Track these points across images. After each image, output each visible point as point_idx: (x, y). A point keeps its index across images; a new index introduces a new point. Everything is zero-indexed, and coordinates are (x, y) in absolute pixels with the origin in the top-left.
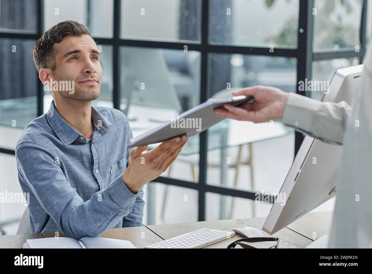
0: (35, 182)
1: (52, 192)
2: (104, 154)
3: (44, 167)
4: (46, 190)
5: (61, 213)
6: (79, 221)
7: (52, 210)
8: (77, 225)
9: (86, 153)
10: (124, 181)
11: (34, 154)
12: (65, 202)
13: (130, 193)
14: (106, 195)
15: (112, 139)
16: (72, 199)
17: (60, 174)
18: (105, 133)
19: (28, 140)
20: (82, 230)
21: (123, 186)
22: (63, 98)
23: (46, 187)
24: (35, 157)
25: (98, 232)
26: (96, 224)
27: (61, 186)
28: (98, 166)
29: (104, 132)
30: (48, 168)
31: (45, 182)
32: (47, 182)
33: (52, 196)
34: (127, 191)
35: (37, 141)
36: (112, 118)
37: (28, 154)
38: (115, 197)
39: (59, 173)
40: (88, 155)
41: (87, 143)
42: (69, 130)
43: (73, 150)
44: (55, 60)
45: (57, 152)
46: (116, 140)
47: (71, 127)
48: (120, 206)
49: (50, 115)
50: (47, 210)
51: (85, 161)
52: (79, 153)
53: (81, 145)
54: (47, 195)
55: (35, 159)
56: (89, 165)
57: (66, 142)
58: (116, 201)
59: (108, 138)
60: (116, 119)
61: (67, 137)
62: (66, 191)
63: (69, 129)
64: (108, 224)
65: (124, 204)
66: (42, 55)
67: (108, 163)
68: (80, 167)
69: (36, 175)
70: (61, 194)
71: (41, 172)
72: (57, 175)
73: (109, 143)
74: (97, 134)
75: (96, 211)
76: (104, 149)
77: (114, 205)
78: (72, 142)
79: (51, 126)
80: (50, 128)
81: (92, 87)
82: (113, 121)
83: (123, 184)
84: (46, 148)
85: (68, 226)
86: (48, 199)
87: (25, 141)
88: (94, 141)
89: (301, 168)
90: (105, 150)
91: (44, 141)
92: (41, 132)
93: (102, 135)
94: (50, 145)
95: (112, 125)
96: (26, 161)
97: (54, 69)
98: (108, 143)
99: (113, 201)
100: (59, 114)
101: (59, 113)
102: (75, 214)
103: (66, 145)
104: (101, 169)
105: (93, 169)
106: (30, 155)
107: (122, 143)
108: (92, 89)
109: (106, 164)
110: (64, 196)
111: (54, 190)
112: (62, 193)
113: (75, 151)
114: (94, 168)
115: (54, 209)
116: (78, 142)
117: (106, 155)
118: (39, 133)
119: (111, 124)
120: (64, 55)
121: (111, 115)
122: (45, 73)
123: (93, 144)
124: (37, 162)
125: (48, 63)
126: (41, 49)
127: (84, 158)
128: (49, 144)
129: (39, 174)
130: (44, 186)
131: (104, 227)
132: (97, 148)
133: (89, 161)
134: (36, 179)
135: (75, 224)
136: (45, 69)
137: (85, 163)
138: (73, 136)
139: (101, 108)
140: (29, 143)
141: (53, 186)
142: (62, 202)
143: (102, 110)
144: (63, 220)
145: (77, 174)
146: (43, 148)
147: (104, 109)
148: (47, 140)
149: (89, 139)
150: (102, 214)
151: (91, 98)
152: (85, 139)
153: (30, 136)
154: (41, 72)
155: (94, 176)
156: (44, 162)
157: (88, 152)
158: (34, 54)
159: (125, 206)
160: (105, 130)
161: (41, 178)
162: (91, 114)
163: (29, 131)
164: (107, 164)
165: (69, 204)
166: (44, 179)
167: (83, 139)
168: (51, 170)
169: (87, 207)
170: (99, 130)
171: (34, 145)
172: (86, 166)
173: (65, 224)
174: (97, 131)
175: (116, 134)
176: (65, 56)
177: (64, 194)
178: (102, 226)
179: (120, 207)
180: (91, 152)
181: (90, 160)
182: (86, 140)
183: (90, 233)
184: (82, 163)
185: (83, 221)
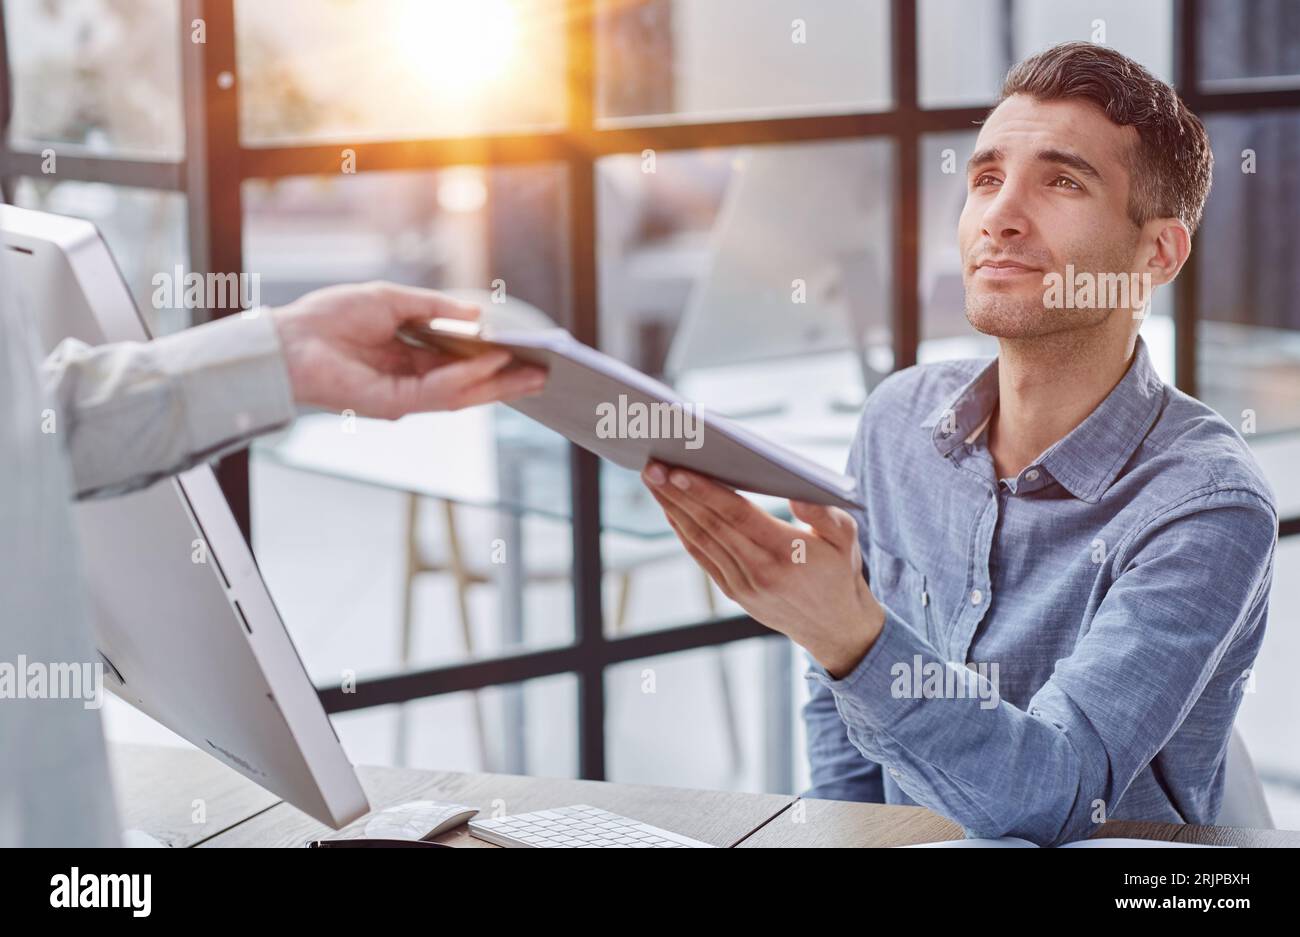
41: (1012, 492)
53: (1038, 501)
89: (237, 603)
167: (1030, 477)
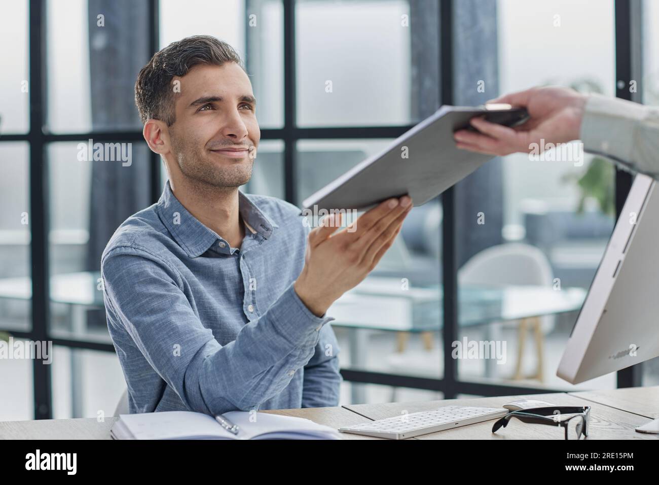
0: (137, 318)
1: (167, 333)
2: (263, 279)
3: (153, 289)
4: (156, 329)
5: (184, 370)
6: (218, 380)
7: (168, 365)
8: (213, 386)
9: (230, 273)
10: (298, 293)
11: (135, 266)
12: (192, 350)
13: (309, 316)
14: (266, 323)
15: (277, 251)
16: (205, 345)
17: (183, 303)
18: (266, 239)
19: (125, 243)
20: (222, 396)
21: (296, 303)
22: (185, 177)
23: (157, 324)
24: (137, 271)
25: (253, 399)
26: (248, 381)
27: (185, 322)
28: (251, 298)
29: (264, 238)
30: (161, 291)
31: (155, 316)
32: (160, 316)
33: (168, 339)
34: (303, 311)
35: (141, 244)
36: (277, 215)
37: (125, 267)
38: (282, 327)
39: (181, 301)
40: (234, 277)
41: (232, 254)
42: (197, 231)
43: (205, 266)
44: (174, 107)
45: (178, 265)
46: (284, 254)
47: (202, 224)
48: (293, 345)
49: (164, 206)
50: (158, 367)
51: (227, 287)
52: (216, 272)
53: (220, 259)
54: (159, 339)
55: (137, 276)
56: (235, 296)
57: (194, 252)
58: (285, 334)
59: (271, 249)
60: (285, 218)
61: (196, 242)
62: (193, 331)
63: (199, 228)
64: (271, 382)
65: (298, 338)
66: (151, 96)
67: (271, 295)
68: (218, 300)
69: (139, 304)
70: (184, 337)
71: (147, 299)
72: (178, 304)
73: (273, 258)
74: (250, 241)
75: (248, 355)
76: (263, 268)
77: (280, 342)
78: (203, 252)
79: (165, 224)
80: (164, 227)
81: (236, 161)
82: (279, 220)
83: (297, 298)
84: (158, 256)
85: (197, 393)
86: (160, 345)
87: (118, 244)
88: (244, 252)
89: (624, 252)
90: (266, 271)
91: (153, 246)
92: (148, 230)
93: (260, 242)
94: (165, 252)
95: (277, 228)
96: (121, 280)
97: (170, 123)
98: (271, 259)
99: (277, 332)
100: (178, 203)
101: (179, 201)
102: (210, 367)
103: (192, 256)
104: (257, 305)
105: (242, 303)
106: (129, 269)
107: (296, 260)
108: (238, 164)
109: (266, 295)
110: (190, 340)
111: (172, 329)
112: (186, 334)
113: (209, 268)
114: (244, 301)
115: (171, 364)
116: (214, 252)
117: (267, 280)
118: (144, 232)
119: (277, 226)
120: (191, 102)
121: (276, 210)
122: (154, 127)
123: (244, 257)
124: (141, 280)
125: (160, 111)
126: (149, 85)
127: (227, 282)
128: (163, 251)
129: (143, 302)
130: (153, 324)
131: (263, 389)
132: (250, 266)
133: (235, 289)
134: (137, 312)
135: (210, 385)
136: (154, 121)
137: (229, 293)
138: (206, 241)
139: (257, 199)
140: (127, 248)
141: (170, 323)
142: (185, 351)
143: (259, 201)
144: (188, 383)
145: (213, 309)
146: (151, 257)
147: (263, 200)
148: (159, 244)
149: (236, 247)
150: (258, 360)
151: (235, 181)
152: (227, 246)
153: (128, 237)
154: (147, 125)
155: (246, 316)
156: (154, 281)
157: (233, 272)
158: (136, 92)
159: (302, 342)
160: (265, 234)
161: (148, 309)
162: (239, 206)
163: (125, 230)
164: (268, 296)
165: (198, 353)
166: (153, 312)
167: (223, 246)
168: (166, 295)
169: (231, 352)
170: (254, 235)
171: (136, 252)
172: (230, 297)
173: (192, 389)
174: (250, 236)
175: (285, 243)
176: (192, 104)
177: (191, 336)
178: (259, 386)
179: (291, 345)
180: (239, 271)
181: (237, 287)
182: (229, 249)
183: (238, 400)
184: (223, 292)
185: (224, 378)
